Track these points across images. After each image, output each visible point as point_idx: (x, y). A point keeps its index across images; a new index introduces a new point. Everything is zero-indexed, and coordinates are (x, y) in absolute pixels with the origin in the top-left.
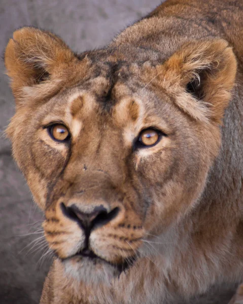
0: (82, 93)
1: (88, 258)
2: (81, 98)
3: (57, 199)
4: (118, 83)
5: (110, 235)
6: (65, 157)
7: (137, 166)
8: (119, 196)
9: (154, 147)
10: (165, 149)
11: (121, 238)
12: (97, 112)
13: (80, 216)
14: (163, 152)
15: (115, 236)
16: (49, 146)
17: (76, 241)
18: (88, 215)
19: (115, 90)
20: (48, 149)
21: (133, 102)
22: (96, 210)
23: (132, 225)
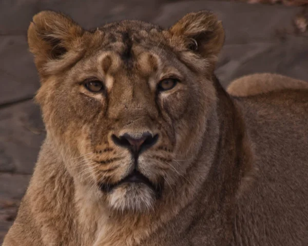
0: (108, 53)
1: (134, 183)
2: (108, 58)
3: (107, 133)
4: (134, 45)
5: (154, 157)
6: (104, 104)
7: (162, 105)
8: (158, 125)
9: (171, 90)
10: (180, 91)
11: (161, 159)
12: (124, 67)
13: (131, 142)
14: (178, 93)
15: (157, 157)
16: (88, 96)
17: (127, 164)
18: (138, 140)
19: (133, 52)
20: (89, 99)
21: (151, 57)
22: (144, 135)
23: (168, 148)
